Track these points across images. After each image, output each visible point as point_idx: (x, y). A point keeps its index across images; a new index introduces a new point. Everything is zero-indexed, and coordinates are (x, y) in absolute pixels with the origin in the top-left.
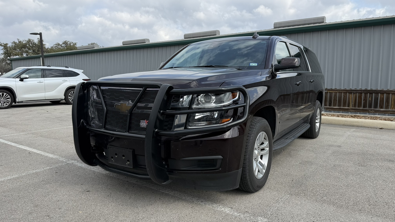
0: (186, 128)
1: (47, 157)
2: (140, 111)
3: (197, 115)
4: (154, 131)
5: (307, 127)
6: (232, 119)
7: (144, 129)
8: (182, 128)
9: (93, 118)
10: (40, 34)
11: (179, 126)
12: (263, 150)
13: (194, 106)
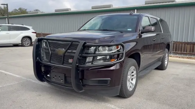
0: (92, 64)
1: (15, 76)
2: (68, 54)
3: (98, 57)
4: (76, 65)
5: (160, 63)
6: (116, 59)
7: (71, 64)
8: (91, 64)
9: (43, 57)
10: (7, 5)
11: (89, 62)
12: (133, 76)
13: (97, 52)
